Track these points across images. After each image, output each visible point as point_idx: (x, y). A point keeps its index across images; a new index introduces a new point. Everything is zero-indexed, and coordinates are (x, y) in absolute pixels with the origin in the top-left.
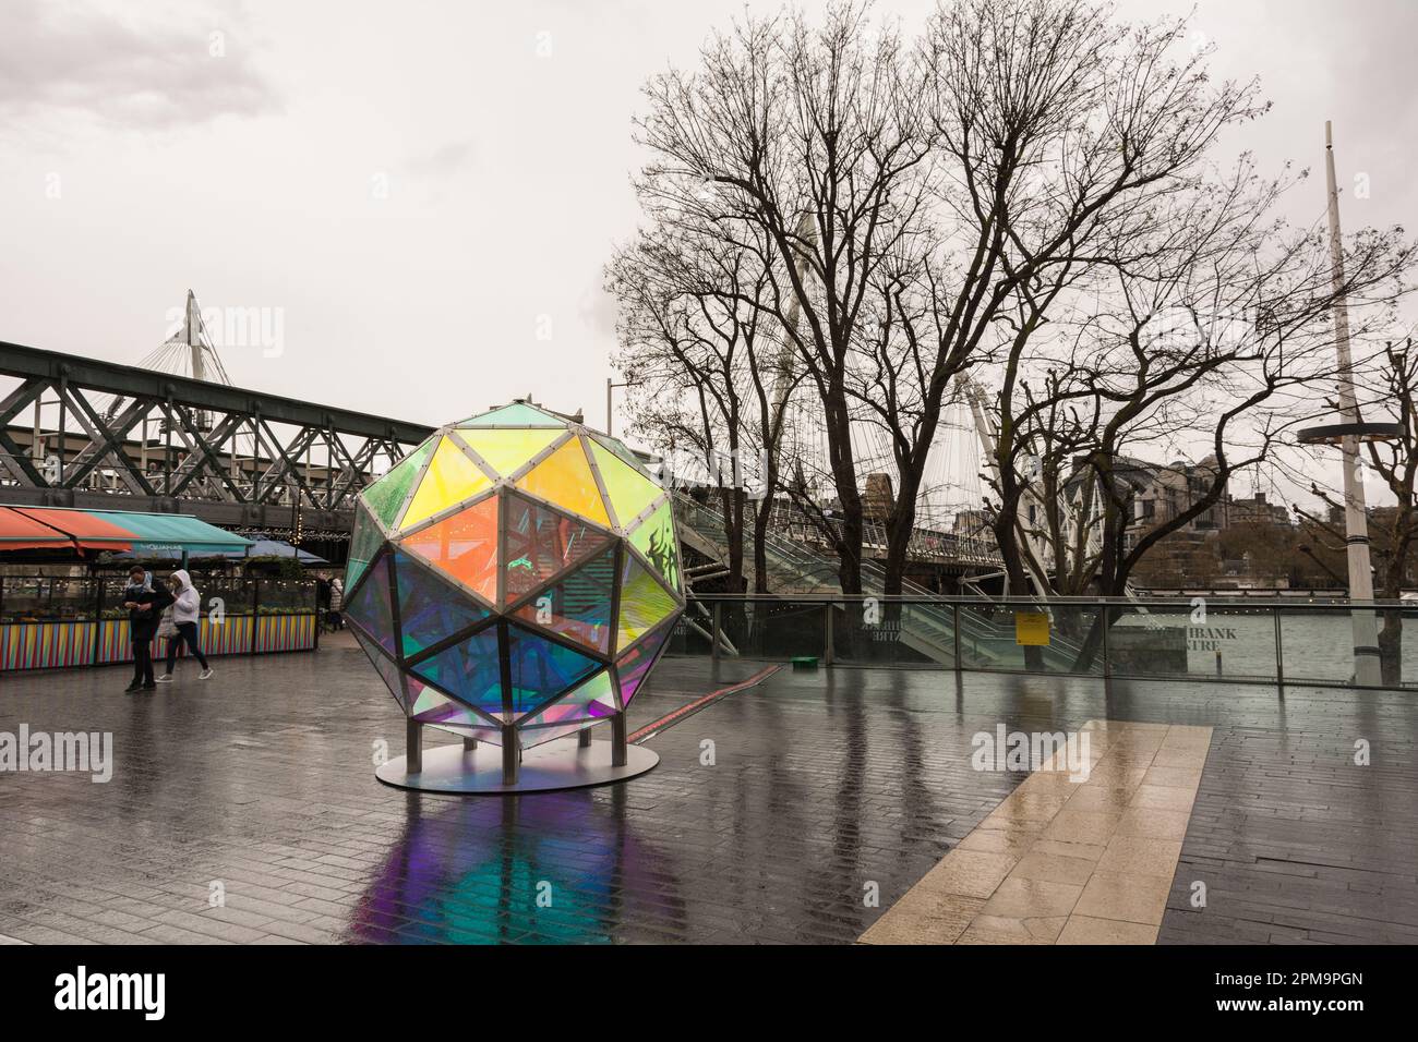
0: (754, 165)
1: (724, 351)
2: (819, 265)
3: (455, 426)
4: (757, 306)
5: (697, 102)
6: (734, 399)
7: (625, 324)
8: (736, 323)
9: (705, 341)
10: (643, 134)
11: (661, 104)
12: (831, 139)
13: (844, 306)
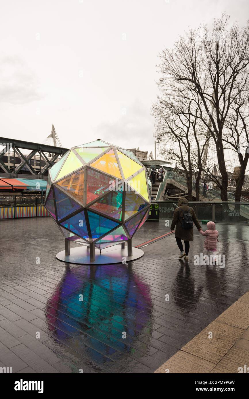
0: (193, 74)
1: (186, 131)
2: (214, 103)
3: (75, 148)
4: (196, 117)
5: (174, 58)
6: (189, 144)
7: (157, 124)
8: (190, 122)
9: (180, 128)
10: (159, 69)
11: (164, 59)
12: (217, 63)
13: (222, 115)
